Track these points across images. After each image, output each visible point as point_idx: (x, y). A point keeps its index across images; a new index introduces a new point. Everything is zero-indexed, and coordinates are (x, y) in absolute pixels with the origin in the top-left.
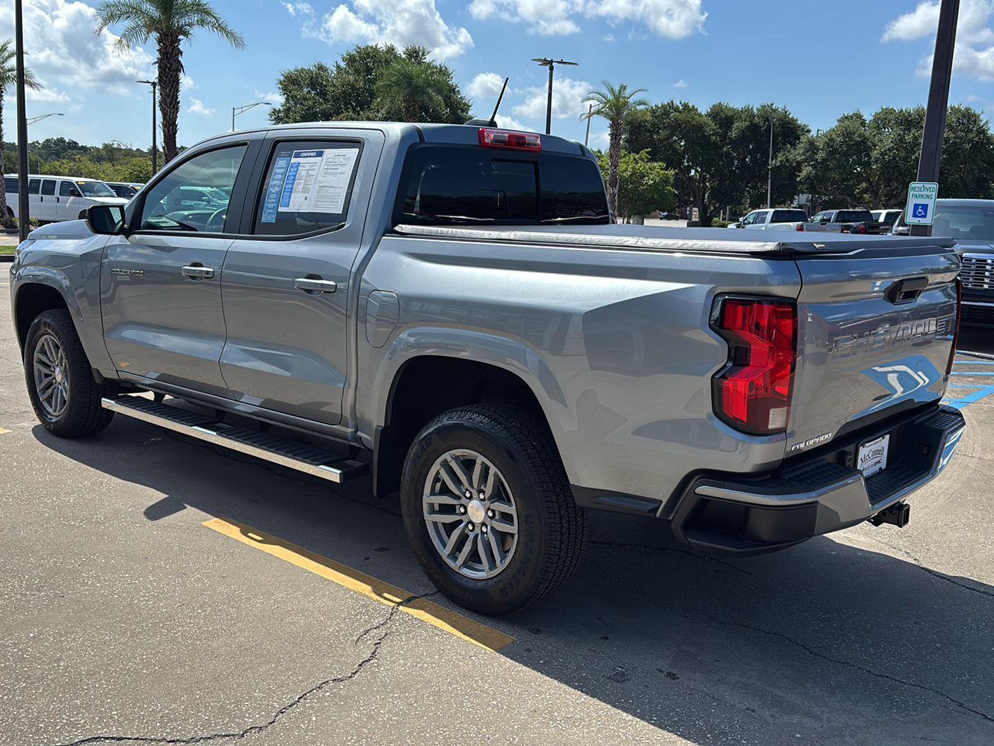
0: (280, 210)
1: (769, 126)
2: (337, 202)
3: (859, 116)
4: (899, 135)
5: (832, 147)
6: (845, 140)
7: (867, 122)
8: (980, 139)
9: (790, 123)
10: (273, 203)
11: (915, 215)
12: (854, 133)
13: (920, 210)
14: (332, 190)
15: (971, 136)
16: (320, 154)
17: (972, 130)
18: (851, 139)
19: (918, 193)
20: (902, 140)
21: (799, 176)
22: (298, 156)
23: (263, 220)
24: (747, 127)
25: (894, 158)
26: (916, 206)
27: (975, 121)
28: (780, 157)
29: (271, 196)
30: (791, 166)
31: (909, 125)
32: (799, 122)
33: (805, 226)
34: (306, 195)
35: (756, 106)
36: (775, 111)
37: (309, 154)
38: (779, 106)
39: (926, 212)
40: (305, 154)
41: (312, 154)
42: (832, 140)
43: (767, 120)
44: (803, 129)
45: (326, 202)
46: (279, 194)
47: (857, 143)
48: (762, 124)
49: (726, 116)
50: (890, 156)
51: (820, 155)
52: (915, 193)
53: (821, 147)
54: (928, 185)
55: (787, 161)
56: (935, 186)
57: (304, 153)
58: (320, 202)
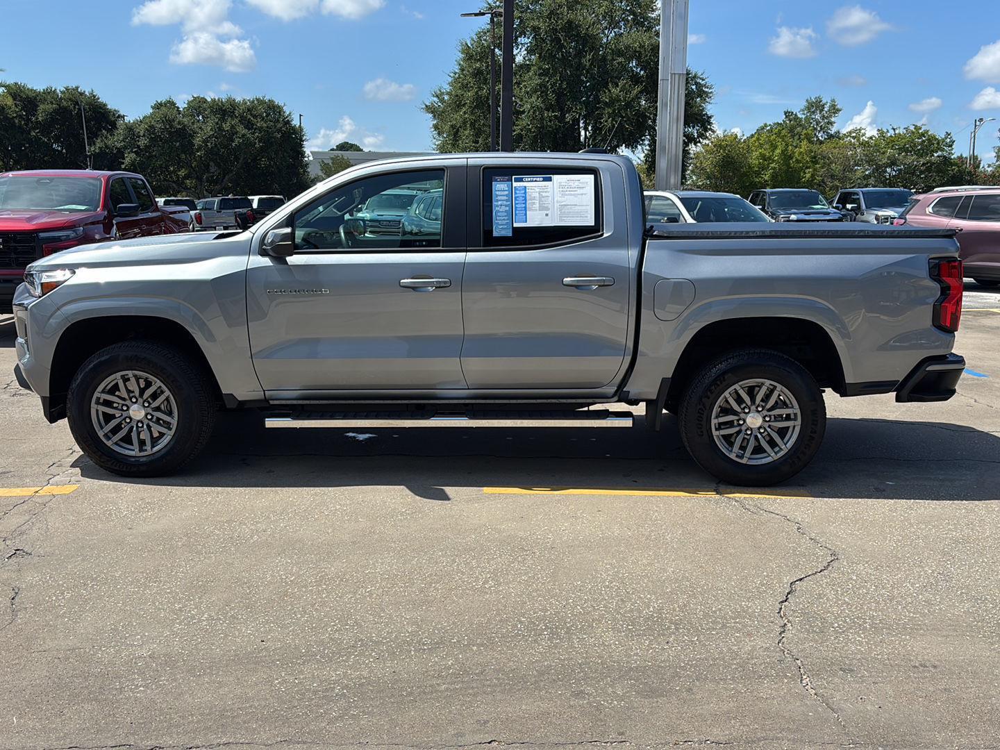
0: (518, 225)
1: (80, 109)
2: (587, 217)
3: (173, 104)
4: (217, 124)
5: (153, 134)
6: (165, 127)
7: (181, 109)
8: (287, 129)
9: (101, 108)
10: (506, 219)
12: (174, 121)
14: (577, 208)
15: (279, 125)
17: (278, 120)
18: (171, 127)
20: (221, 129)
21: (123, 163)
22: (520, 180)
23: (496, 234)
24: (55, 111)
25: (216, 145)
27: (280, 113)
28: (99, 143)
29: (501, 214)
30: (111, 153)
31: (224, 115)
32: (109, 107)
33: (203, 215)
34: (546, 212)
35: (59, 87)
36: (81, 94)
37: (534, 179)
38: (86, 89)
40: (530, 180)
41: (538, 179)
42: (152, 127)
43: (77, 103)
44: (114, 114)
45: (573, 217)
46: (510, 213)
47: (178, 131)
48: (72, 107)
49: (28, 97)
50: (212, 143)
51: (143, 142)
53: (142, 134)
55: (107, 147)
57: (526, 178)
58: (565, 217)
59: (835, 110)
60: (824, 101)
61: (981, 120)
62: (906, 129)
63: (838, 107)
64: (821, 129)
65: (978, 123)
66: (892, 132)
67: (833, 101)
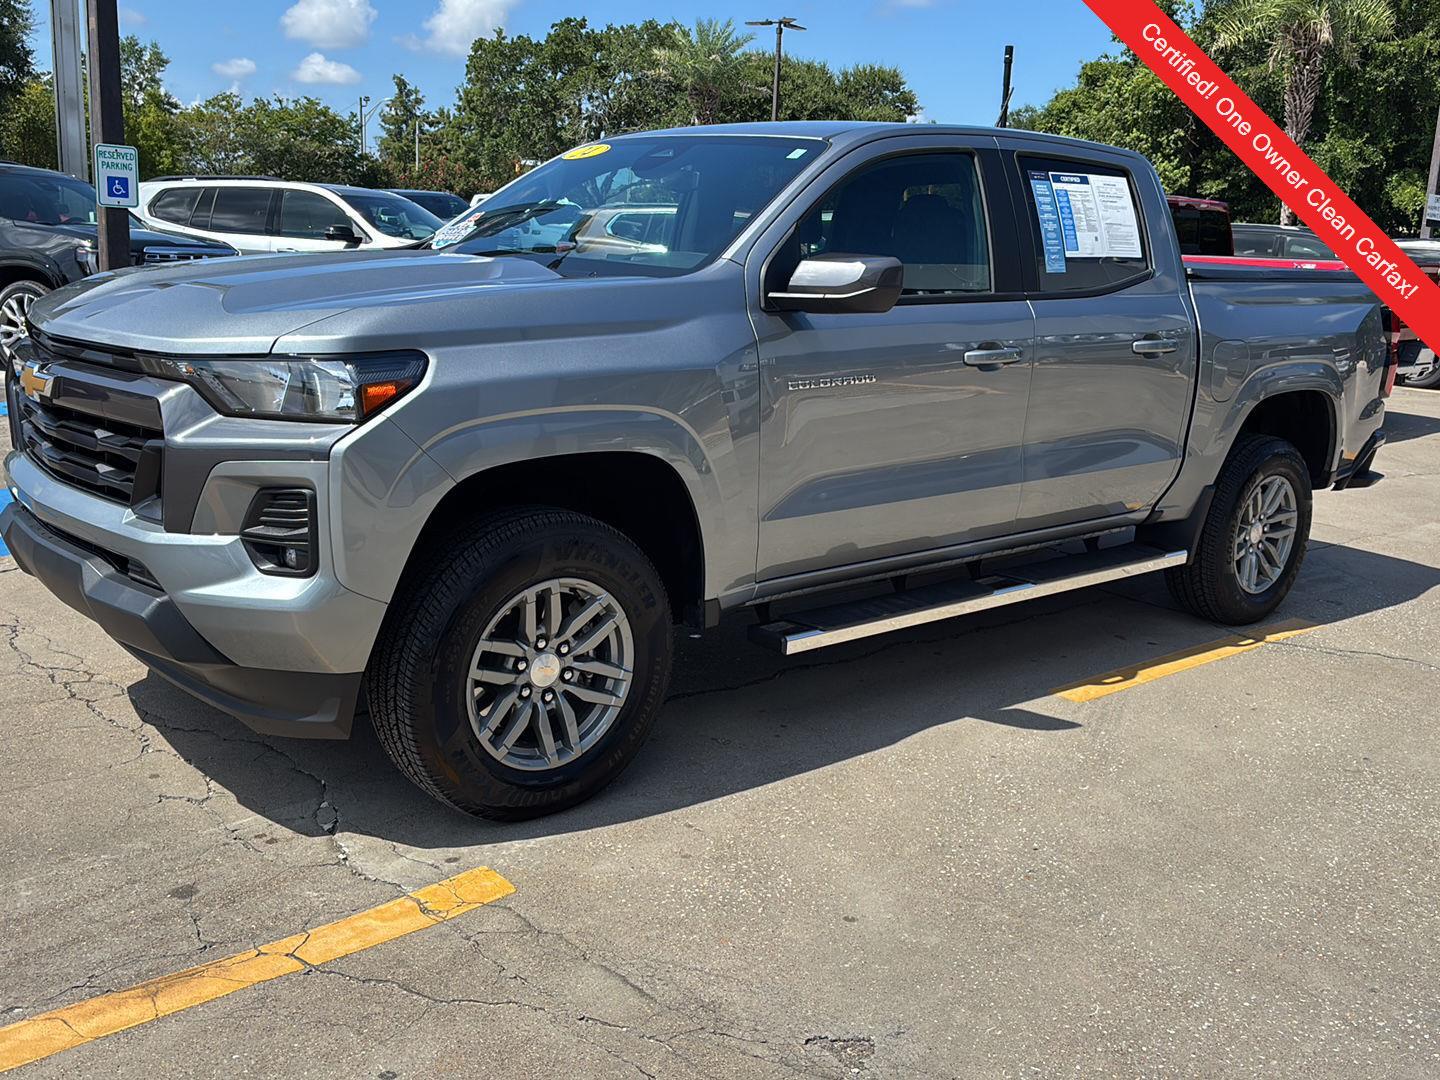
0: (1069, 254)
2: (1133, 244)
10: (1054, 245)
11: (111, 194)
13: (118, 186)
14: (1123, 229)
16: (1085, 181)
19: (110, 161)
22: (1057, 179)
23: (1049, 269)
26: (111, 180)
29: (1049, 235)
34: (1096, 234)
37: (1072, 179)
39: (126, 189)
40: (1066, 179)
41: (1076, 179)
45: (1121, 243)
46: (1059, 231)
52: (106, 160)
54: (122, 150)
56: (133, 152)
57: (1065, 176)
58: (1115, 243)
59: (159, 61)
60: (141, 45)
61: (367, 99)
62: (296, 102)
63: (164, 56)
64: (141, 88)
65: (364, 103)
66: (277, 106)
67: (155, 46)
